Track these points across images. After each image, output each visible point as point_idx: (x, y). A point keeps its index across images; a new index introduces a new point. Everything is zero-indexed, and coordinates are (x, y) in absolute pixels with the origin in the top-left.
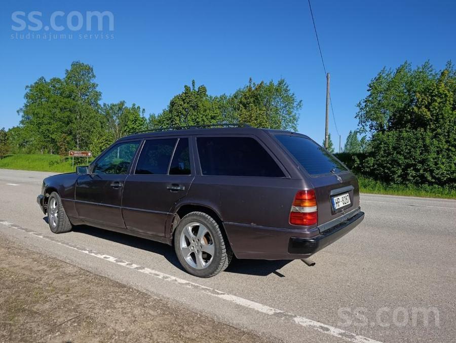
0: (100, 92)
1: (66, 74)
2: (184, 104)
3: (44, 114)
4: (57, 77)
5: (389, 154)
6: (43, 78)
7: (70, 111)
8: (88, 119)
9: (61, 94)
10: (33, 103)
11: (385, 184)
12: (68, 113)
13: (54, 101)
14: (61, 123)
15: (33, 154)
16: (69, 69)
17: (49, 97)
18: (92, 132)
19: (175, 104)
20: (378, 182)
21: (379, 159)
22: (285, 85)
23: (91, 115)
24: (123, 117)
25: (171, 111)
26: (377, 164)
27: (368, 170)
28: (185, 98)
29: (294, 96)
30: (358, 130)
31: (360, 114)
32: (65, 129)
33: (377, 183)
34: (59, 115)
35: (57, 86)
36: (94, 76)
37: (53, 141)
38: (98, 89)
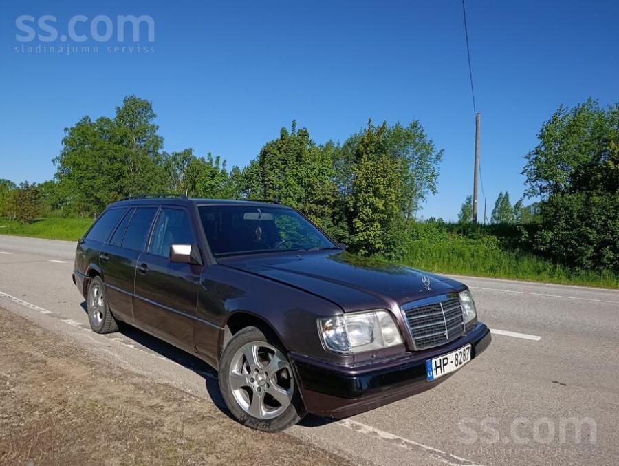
0: (162, 137)
1: (117, 112)
2: (280, 153)
3: (87, 165)
4: (106, 116)
5: (574, 226)
6: (87, 117)
7: (121, 161)
8: (144, 172)
9: (110, 139)
10: (73, 150)
11: (568, 269)
12: (118, 165)
13: (101, 148)
14: (109, 177)
15: (72, 218)
16: (122, 105)
17: (94, 144)
18: (149, 190)
19: (267, 153)
20: (558, 266)
21: (559, 233)
22: (419, 129)
23: (148, 166)
24: (190, 170)
25: (262, 164)
26: (556, 240)
27: (543, 248)
28: (282, 146)
29: (433, 144)
30: (526, 192)
31: (529, 169)
32: (113, 186)
33: (555, 267)
34: (106, 166)
35: (105, 128)
36: (154, 116)
37: (98, 201)
38: (158, 133)
